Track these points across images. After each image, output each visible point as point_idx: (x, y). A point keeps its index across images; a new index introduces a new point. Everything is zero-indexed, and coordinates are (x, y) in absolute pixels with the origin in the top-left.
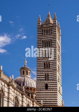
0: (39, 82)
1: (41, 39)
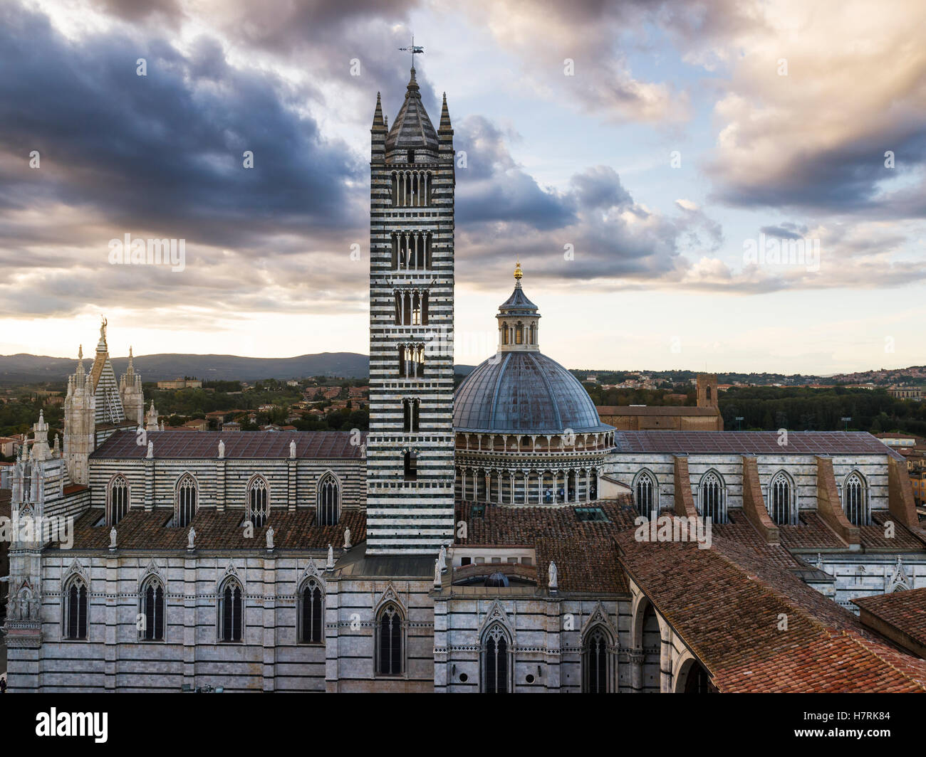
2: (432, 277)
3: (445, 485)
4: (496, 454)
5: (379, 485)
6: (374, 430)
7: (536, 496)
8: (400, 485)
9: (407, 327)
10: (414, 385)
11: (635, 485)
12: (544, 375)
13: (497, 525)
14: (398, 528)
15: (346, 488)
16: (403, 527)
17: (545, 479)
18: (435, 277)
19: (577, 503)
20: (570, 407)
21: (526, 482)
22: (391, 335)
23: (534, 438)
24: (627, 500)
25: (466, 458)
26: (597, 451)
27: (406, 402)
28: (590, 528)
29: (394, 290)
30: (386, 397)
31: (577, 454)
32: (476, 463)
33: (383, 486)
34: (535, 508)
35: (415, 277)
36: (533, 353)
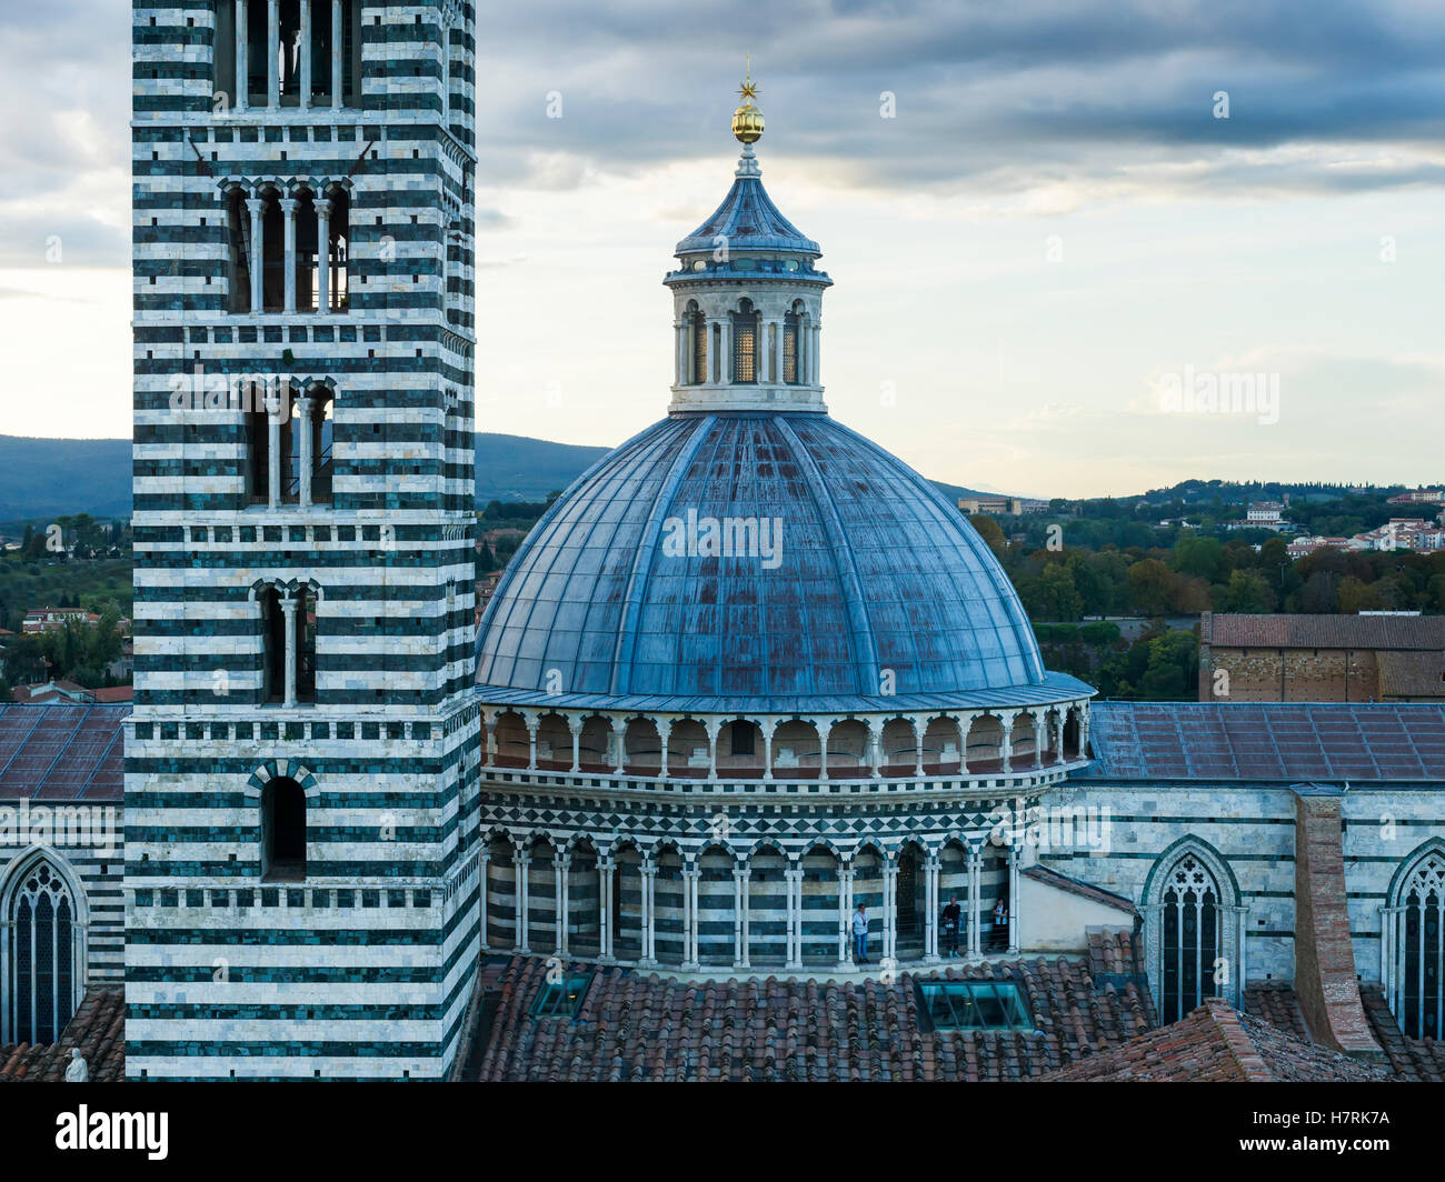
2: (359, 134)
3: (410, 897)
4: (632, 785)
5: (170, 897)
6: (148, 697)
7: (779, 939)
8: (246, 899)
9: (272, 320)
10: (297, 532)
11: (1153, 898)
12: (825, 498)
13: (620, 1042)
14: (237, 1053)
15: (102, 908)
16: (257, 1049)
17: (812, 876)
18: (372, 133)
19: (934, 963)
20: (914, 613)
21: (741, 886)
22: (211, 349)
23: (768, 728)
24: (1117, 954)
25: (529, 801)
26: (1008, 775)
27: (269, 595)
28: (960, 1055)
29: (223, 184)
30: (196, 576)
31: (929, 785)
32: (565, 817)
33: (182, 902)
34: (771, 982)
35: (298, 133)
36: (793, 417)
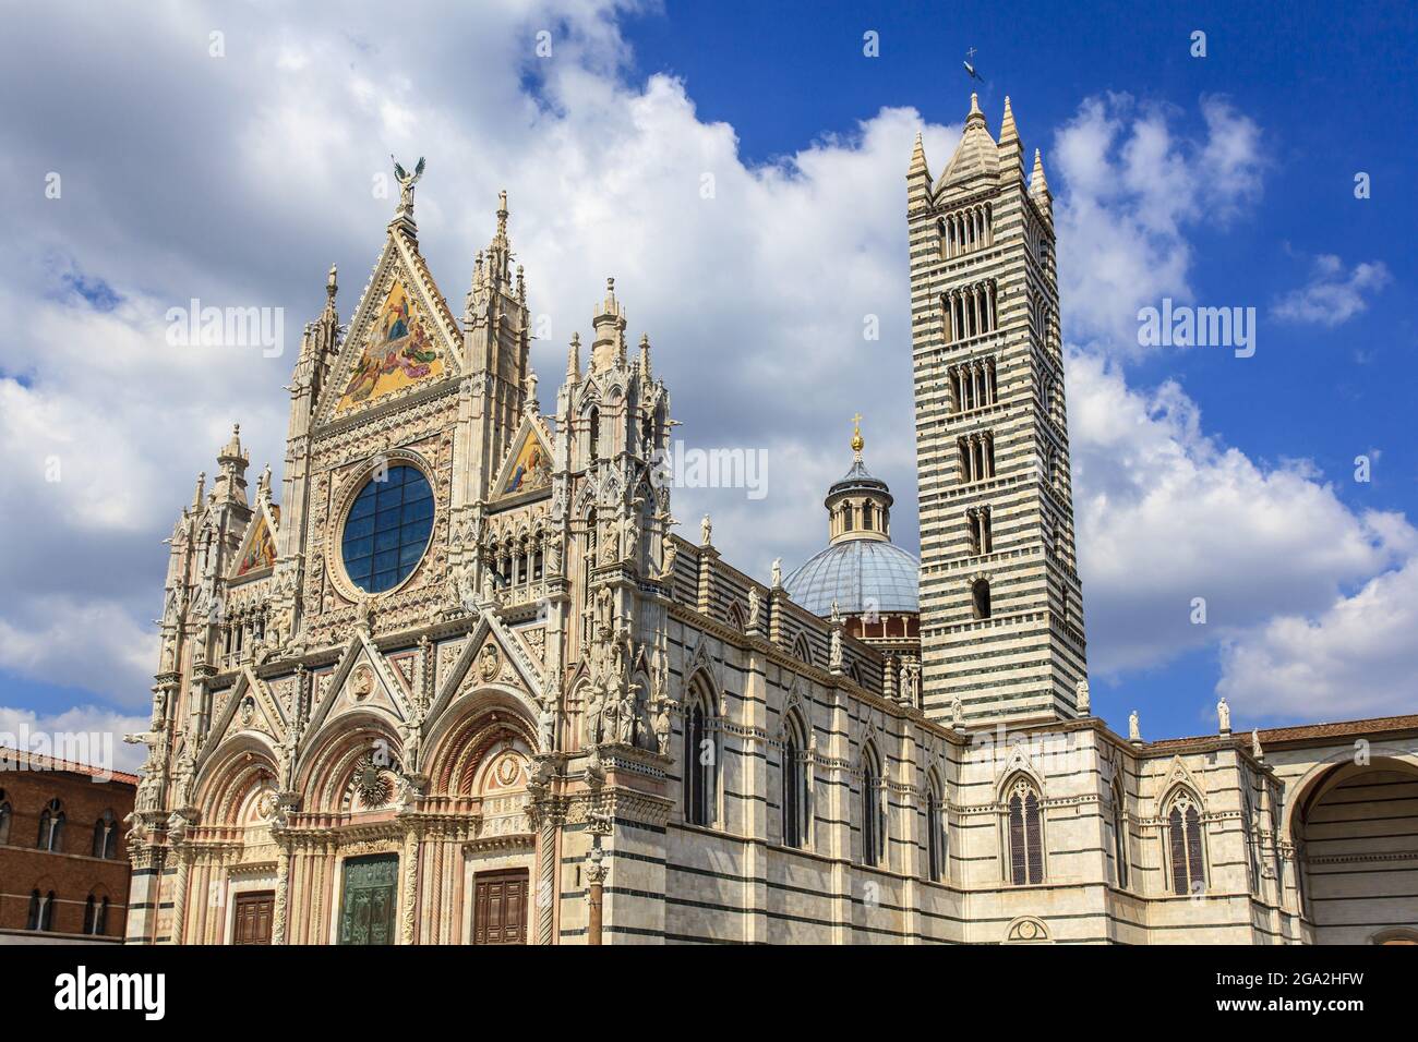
0: (939, 574)
1: (933, 290)
